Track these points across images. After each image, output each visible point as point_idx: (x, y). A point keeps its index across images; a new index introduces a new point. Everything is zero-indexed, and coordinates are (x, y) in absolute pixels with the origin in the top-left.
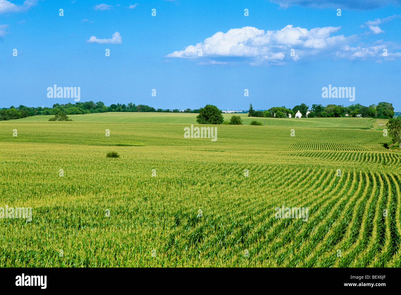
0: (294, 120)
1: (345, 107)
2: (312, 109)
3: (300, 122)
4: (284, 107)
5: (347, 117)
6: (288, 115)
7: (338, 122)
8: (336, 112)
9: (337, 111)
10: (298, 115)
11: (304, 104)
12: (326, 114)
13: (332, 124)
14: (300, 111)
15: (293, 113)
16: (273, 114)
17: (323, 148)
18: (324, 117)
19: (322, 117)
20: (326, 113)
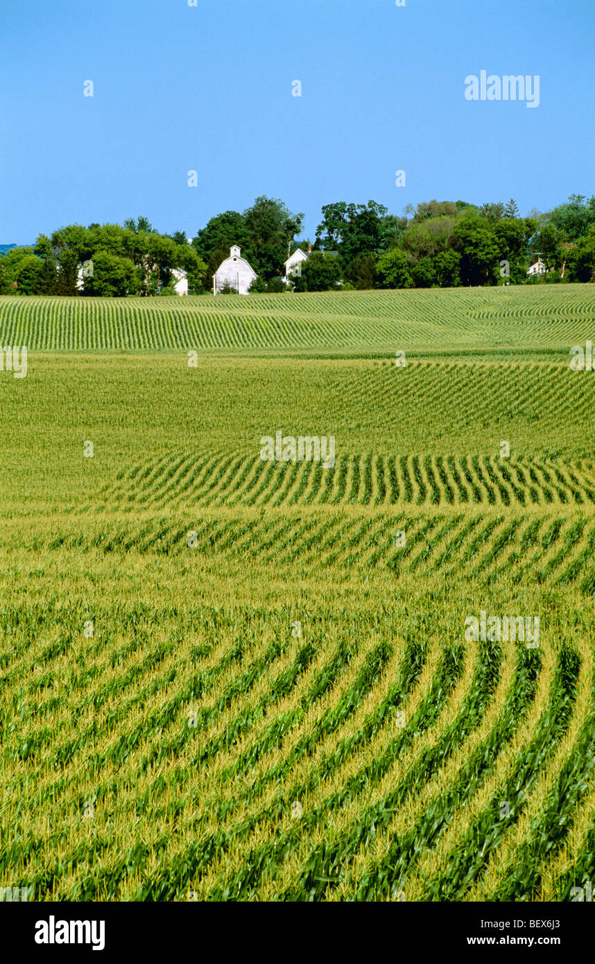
0: (203, 307)
1: (523, 214)
2: (324, 235)
3: (237, 323)
4: (143, 224)
5: (534, 280)
6: (166, 279)
7: (480, 317)
8: (469, 250)
9: (476, 245)
10: (232, 278)
11: (271, 203)
12: (410, 264)
13: (439, 329)
14: (244, 248)
15: (195, 264)
16: (70, 272)
17: (423, 492)
18: (398, 283)
19: (384, 287)
20: (408, 256)
